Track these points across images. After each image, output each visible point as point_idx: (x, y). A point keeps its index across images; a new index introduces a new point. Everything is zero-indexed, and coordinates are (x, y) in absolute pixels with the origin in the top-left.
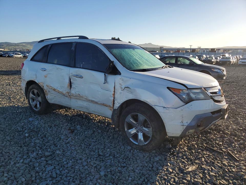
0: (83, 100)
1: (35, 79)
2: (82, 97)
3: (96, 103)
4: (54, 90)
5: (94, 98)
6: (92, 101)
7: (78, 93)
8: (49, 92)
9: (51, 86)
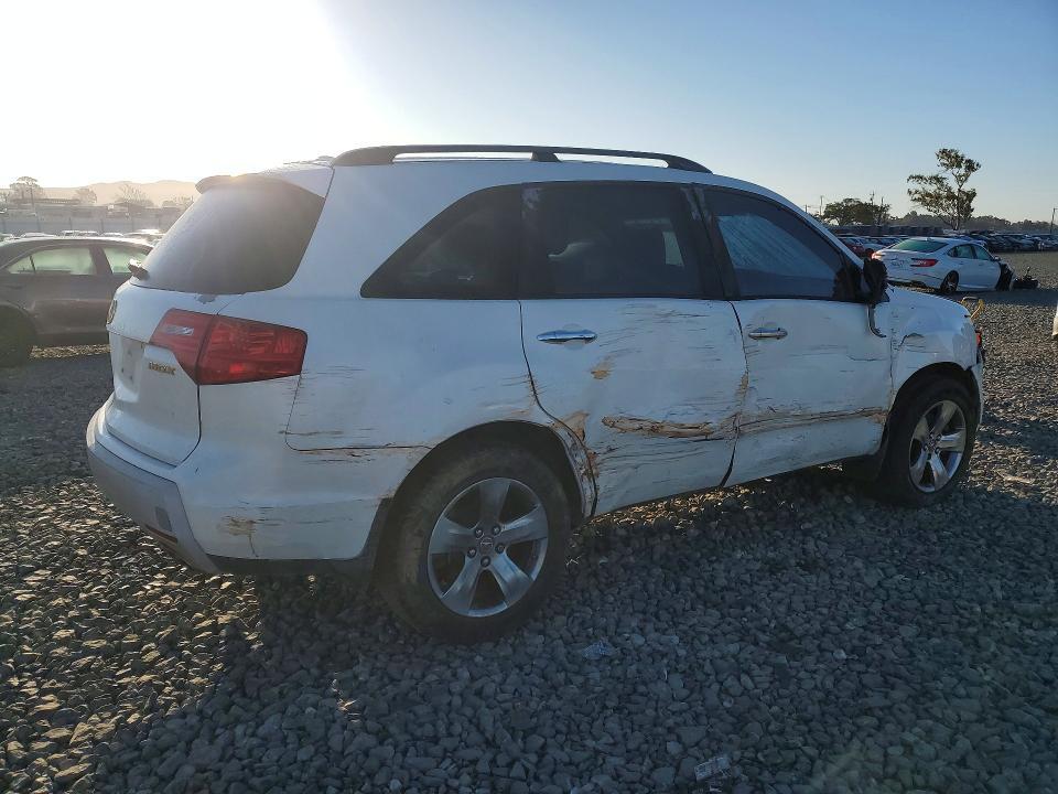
0: (790, 426)
1: (523, 407)
2: (785, 415)
3: (841, 417)
4: (655, 430)
5: (829, 402)
6: (825, 418)
7: (764, 405)
8: (611, 454)
9: (636, 413)
